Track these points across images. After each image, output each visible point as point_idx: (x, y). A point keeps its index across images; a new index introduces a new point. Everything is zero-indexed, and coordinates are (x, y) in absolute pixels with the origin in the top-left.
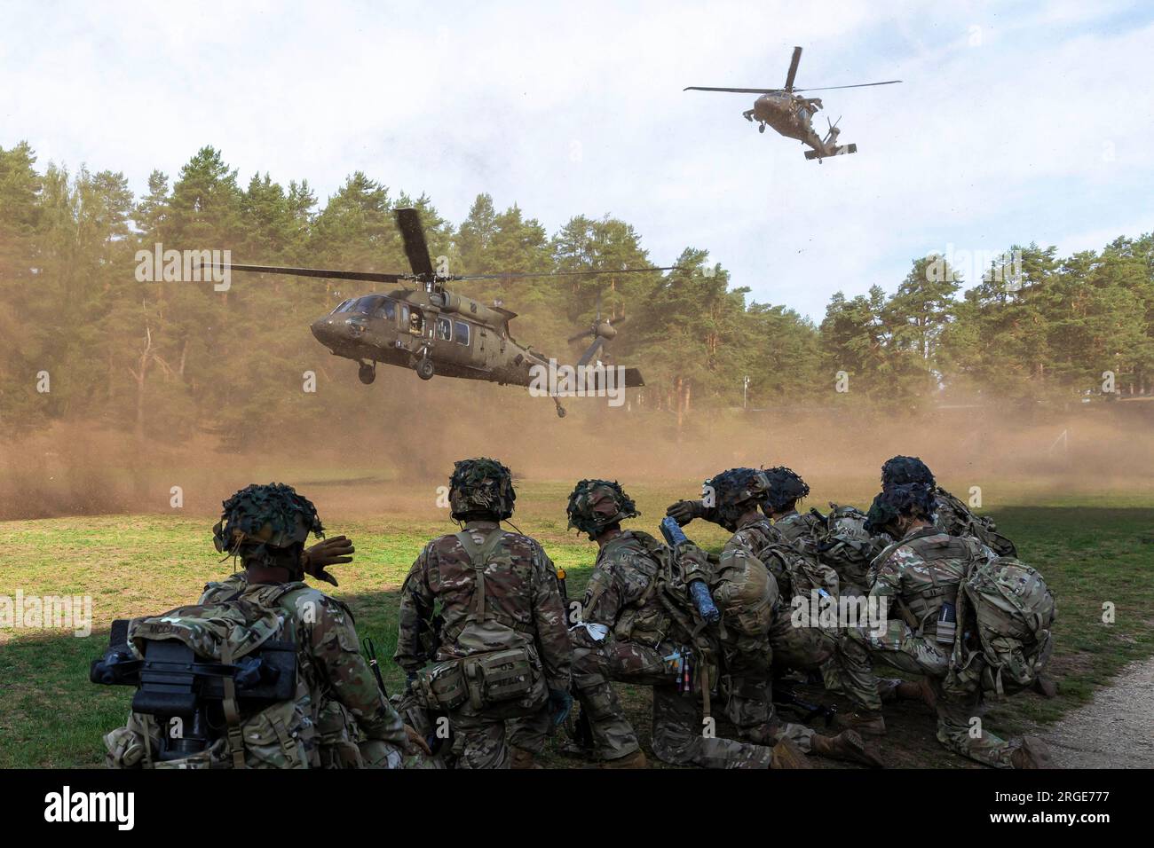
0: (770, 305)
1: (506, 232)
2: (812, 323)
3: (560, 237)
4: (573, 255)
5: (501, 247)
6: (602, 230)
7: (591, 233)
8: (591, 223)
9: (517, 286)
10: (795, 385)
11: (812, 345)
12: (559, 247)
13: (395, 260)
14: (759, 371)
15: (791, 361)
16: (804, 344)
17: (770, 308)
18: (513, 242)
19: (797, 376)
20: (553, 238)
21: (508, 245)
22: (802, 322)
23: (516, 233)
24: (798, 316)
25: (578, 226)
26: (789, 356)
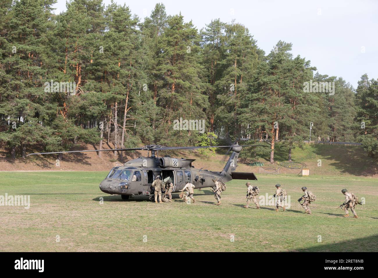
0: (327, 76)
1: (174, 30)
2: (352, 87)
3: (204, 30)
4: (212, 42)
5: (171, 39)
6: (230, 30)
7: (224, 30)
8: (224, 24)
9: (180, 63)
10: (341, 126)
11: (352, 100)
12: (204, 37)
13: (107, 45)
14: (320, 116)
15: (339, 111)
16: (347, 100)
17: (327, 78)
18: (178, 36)
19: (342, 120)
20: (200, 32)
21: (175, 38)
22: (346, 85)
23: (180, 31)
24: (344, 82)
25: (216, 25)
26: (338, 108)
